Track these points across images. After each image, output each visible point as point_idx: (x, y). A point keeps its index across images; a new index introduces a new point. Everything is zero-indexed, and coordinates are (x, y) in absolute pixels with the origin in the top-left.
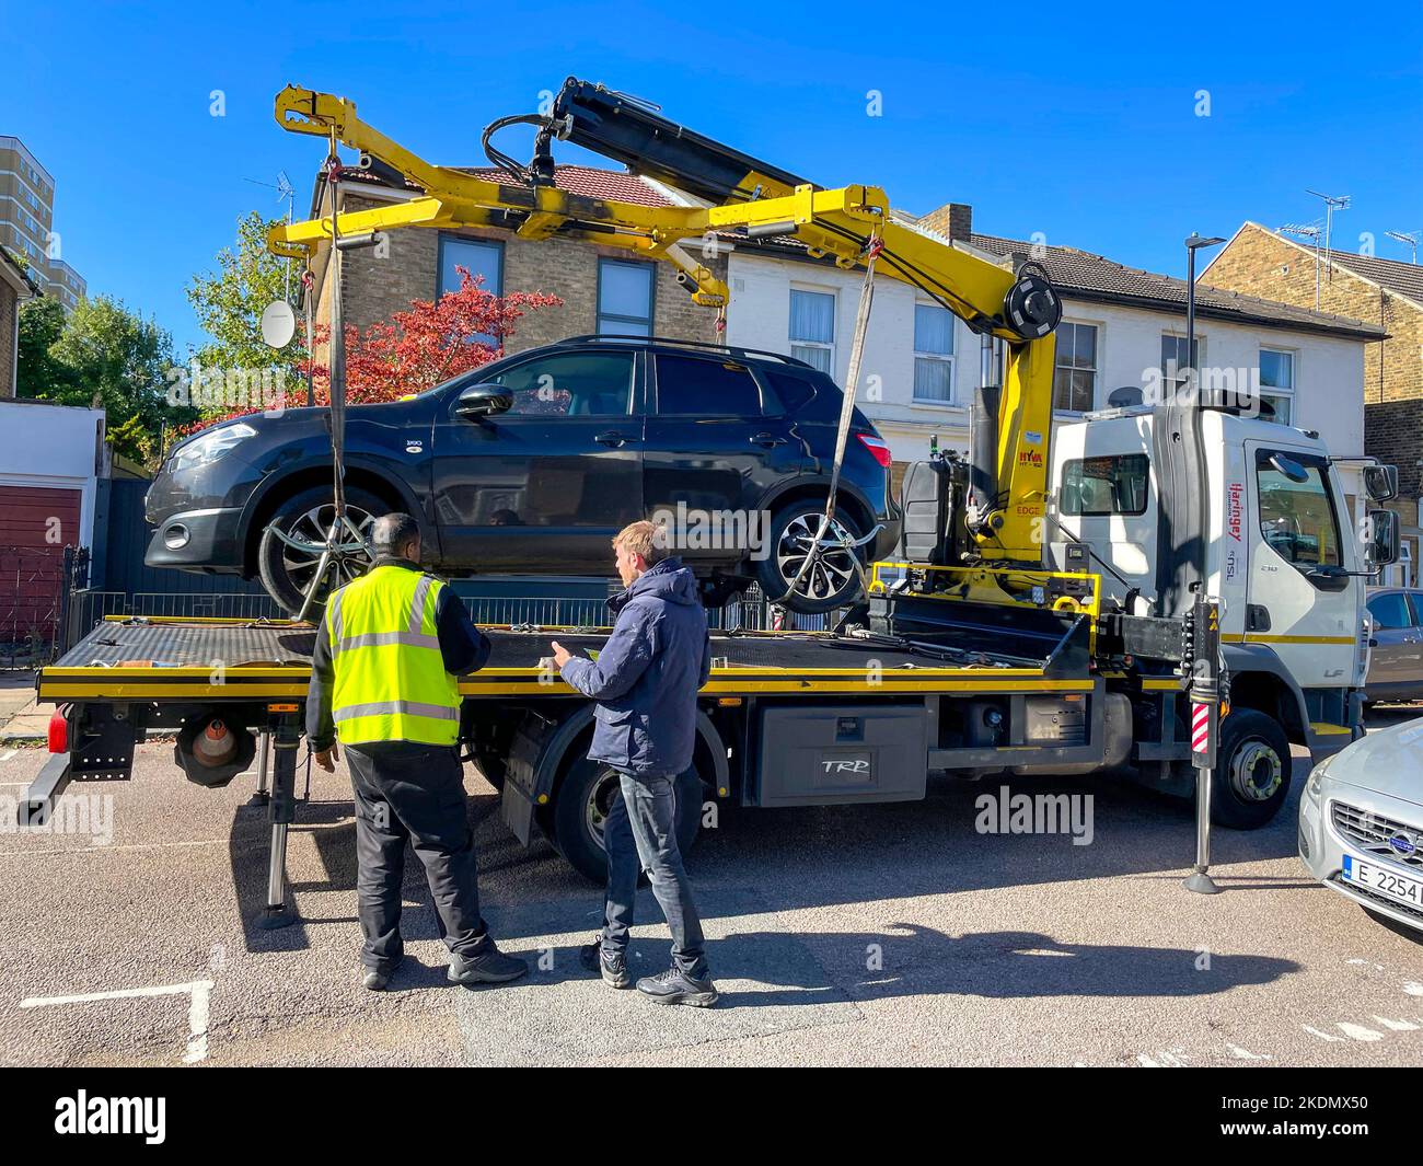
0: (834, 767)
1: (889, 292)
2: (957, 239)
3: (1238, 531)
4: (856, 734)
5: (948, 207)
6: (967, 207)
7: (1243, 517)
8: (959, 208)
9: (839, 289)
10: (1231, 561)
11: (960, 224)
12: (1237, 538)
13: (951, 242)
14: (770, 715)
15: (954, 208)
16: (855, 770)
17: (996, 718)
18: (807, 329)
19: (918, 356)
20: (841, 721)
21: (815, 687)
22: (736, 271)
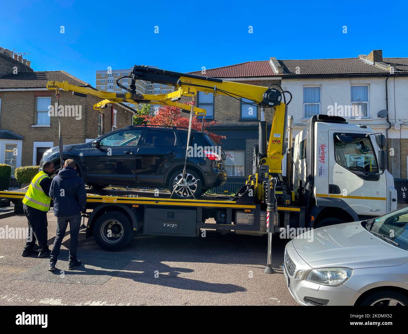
0: (166, 225)
1: (340, 84)
2: (377, 61)
3: (324, 160)
4: (173, 216)
5: (373, 51)
6: (380, 50)
7: (326, 155)
8: (377, 51)
9: (321, 85)
10: (321, 170)
11: (378, 57)
12: (323, 162)
13: (374, 63)
14: (147, 210)
15: (375, 52)
16: (173, 227)
17: (223, 216)
18: (311, 98)
19: (353, 103)
20: (169, 212)
21: (160, 203)
22: (284, 85)
